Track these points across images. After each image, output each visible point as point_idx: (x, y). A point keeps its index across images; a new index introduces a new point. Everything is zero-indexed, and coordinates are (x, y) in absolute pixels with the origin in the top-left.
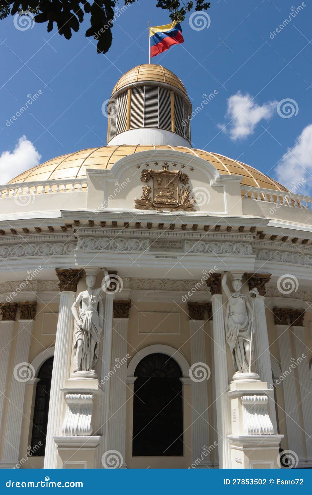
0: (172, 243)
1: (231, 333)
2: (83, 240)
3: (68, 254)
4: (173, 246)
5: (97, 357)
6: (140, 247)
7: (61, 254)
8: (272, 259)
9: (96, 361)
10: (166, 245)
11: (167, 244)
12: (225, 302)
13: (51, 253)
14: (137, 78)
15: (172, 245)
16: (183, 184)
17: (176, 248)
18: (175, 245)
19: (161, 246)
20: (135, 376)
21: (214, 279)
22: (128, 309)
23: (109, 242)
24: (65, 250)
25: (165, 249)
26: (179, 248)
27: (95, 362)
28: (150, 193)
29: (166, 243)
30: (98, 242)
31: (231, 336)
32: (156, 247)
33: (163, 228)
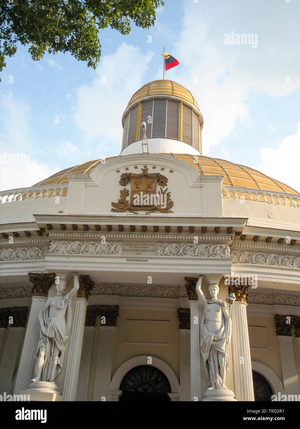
0: (145, 246)
1: (204, 342)
2: (56, 243)
3: (42, 259)
4: (146, 249)
5: (60, 367)
6: (111, 251)
7: (36, 258)
8: (255, 262)
9: (60, 370)
10: (138, 247)
11: (140, 247)
12: (201, 308)
13: (26, 257)
14: (147, 93)
15: (144, 247)
16: (161, 187)
17: (149, 251)
18: (148, 248)
19: (132, 249)
20: (120, 390)
21: (190, 284)
22: (116, 317)
23: (81, 246)
24: (40, 254)
25: (137, 252)
26: (152, 251)
27: (58, 372)
28: (128, 196)
29: (138, 246)
30: (70, 246)
31: (204, 346)
32: (128, 250)
33: (136, 230)
